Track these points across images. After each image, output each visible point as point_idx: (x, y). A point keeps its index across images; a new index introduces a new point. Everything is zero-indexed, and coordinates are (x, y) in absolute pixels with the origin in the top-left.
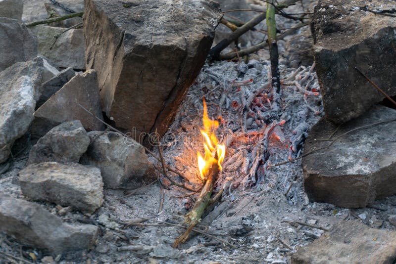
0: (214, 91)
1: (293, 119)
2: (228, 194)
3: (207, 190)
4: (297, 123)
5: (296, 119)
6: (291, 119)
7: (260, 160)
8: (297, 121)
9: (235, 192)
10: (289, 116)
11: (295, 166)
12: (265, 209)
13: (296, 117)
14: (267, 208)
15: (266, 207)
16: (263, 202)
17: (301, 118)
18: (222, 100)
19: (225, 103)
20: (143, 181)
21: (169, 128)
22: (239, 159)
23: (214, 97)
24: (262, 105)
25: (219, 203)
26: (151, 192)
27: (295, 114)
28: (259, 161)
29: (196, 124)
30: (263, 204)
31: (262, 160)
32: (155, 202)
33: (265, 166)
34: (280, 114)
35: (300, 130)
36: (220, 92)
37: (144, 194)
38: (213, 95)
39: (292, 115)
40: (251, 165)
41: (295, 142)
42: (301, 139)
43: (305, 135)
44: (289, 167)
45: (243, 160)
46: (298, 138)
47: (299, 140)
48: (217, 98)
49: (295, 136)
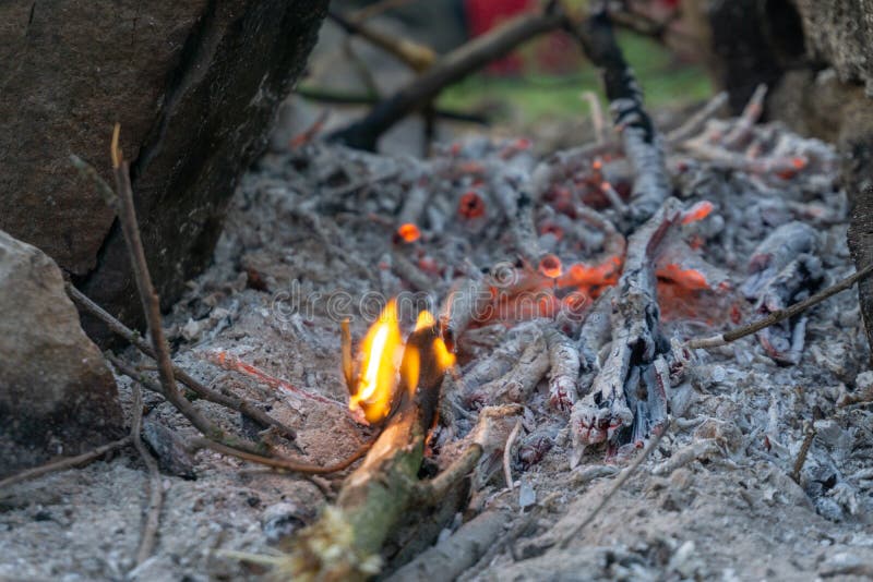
0: (376, 183)
1: (731, 231)
2: (497, 482)
3: (396, 445)
5: (746, 233)
7: (634, 339)
8: (753, 239)
9: (537, 476)
10: (718, 220)
12: (716, 523)
13: (745, 226)
14: (726, 520)
15: (717, 515)
16: (693, 496)
17: (766, 224)
18: (414, 205)
19: (425, 223)
20: (54, 441)
21: (192, 283)
22: (526, 358)
23: (378, 203)
25: (459, 516)
26: (98, 492)
27: (737, 215)
28: (630, 346)
29: (310, 266)
30: (698, 502)
31: (641, 342)
32: (115, 528)
33: (660, 365)
35: (784, 250)
36: (399, 189)
37: (57, 501)
38: (373, 196)
41: (773, 285)
42: (794, 277)
43: (808, 265)
44: (769, 378)
45: (549, 357)
46: (782, 274)
47: (790, 279)
48: (389, 204)
49: (765, 273)
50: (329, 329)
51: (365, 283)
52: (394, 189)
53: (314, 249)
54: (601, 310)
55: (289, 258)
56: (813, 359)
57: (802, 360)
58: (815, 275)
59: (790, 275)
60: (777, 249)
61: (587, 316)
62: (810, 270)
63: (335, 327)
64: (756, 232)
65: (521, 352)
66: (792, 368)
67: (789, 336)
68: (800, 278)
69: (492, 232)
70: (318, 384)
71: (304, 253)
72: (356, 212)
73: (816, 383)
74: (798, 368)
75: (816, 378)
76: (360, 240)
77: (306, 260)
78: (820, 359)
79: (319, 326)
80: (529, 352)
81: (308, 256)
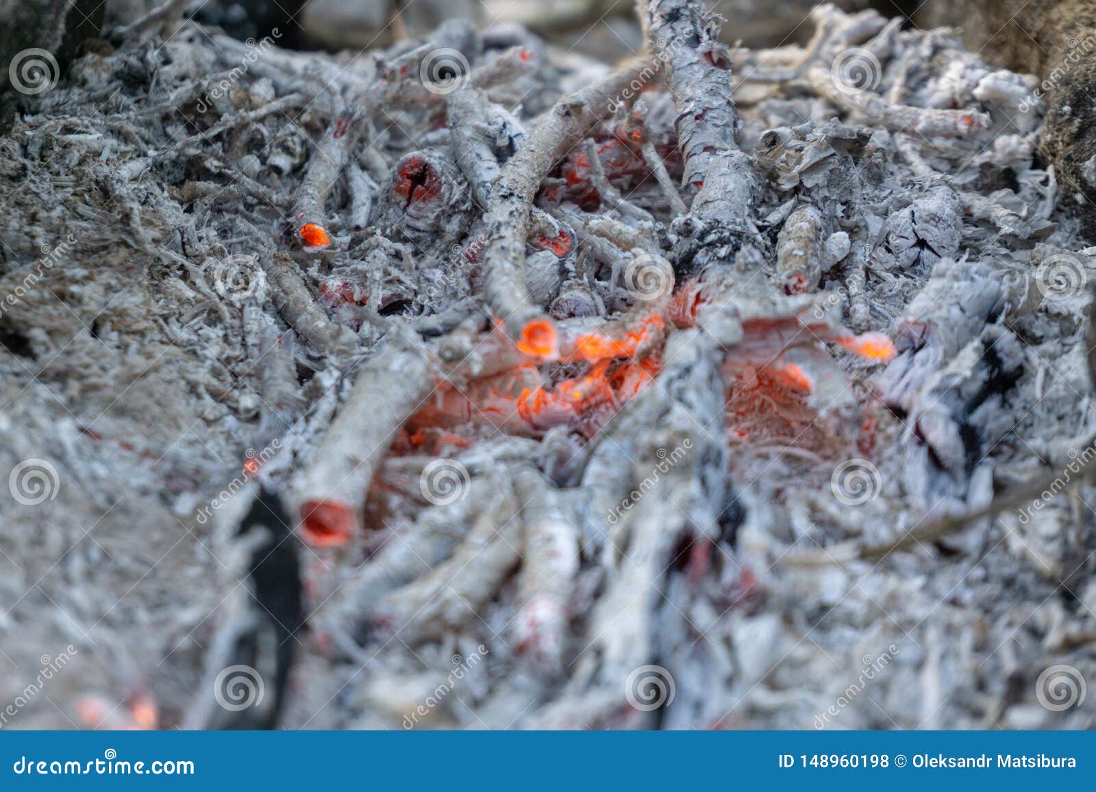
0: (262, 120)
1: (861, 257)
4: (896, 283)
5: (888, 256)
6: (850, 256)
8: (898, 271)
10: (839, 238)
11: (969, 583)
17: (922, 243)
18: (322, 175)
23: (264, 157)
24: (610, 193)
27: (875, 225)
29: (115, 300)
34: (774, 218)
36: (302, 132)
38: (255, 145)
39: (853, 232)
40: (589, 581)
41: (937, 391)
42: (973, 377)
43: (998, 345)
44: (925, 588)
45: (522, 534)
46: (952, 367)
47: (966, 381)
48: (283, 161)
49: (920, 355)
50: (128, 447)
51: (215, 333)
52: (293, 132)
53: (126, 270)
54: (625, 433)
55: (74, 289)
56: (1004, 544)
57: (986, 547)
58: (1009, 365)
59: (968, 373)
60: (943, 313)
61: (598, 443)
62: (1000, 355)
63: (140, 442)
64: (904, 259)
65: (470, 520)
66: (965, 565)
67: (961, 491)
68: (984, 375)
69: (453, 227)
70: (89, 576)
71: (107, 277)
72: (221, 178)
73: (1008, 594)
74: (974, 563)
75: (1009, 583)
76: (223, 233)
77: (109, 288)
78: (1017, 543)
79: (111, 438)
80: (485, 524)
81: (113, 282)
